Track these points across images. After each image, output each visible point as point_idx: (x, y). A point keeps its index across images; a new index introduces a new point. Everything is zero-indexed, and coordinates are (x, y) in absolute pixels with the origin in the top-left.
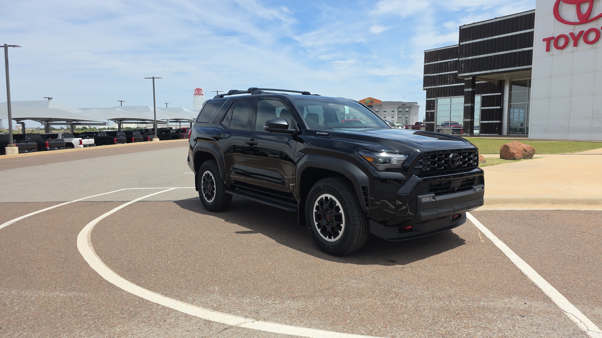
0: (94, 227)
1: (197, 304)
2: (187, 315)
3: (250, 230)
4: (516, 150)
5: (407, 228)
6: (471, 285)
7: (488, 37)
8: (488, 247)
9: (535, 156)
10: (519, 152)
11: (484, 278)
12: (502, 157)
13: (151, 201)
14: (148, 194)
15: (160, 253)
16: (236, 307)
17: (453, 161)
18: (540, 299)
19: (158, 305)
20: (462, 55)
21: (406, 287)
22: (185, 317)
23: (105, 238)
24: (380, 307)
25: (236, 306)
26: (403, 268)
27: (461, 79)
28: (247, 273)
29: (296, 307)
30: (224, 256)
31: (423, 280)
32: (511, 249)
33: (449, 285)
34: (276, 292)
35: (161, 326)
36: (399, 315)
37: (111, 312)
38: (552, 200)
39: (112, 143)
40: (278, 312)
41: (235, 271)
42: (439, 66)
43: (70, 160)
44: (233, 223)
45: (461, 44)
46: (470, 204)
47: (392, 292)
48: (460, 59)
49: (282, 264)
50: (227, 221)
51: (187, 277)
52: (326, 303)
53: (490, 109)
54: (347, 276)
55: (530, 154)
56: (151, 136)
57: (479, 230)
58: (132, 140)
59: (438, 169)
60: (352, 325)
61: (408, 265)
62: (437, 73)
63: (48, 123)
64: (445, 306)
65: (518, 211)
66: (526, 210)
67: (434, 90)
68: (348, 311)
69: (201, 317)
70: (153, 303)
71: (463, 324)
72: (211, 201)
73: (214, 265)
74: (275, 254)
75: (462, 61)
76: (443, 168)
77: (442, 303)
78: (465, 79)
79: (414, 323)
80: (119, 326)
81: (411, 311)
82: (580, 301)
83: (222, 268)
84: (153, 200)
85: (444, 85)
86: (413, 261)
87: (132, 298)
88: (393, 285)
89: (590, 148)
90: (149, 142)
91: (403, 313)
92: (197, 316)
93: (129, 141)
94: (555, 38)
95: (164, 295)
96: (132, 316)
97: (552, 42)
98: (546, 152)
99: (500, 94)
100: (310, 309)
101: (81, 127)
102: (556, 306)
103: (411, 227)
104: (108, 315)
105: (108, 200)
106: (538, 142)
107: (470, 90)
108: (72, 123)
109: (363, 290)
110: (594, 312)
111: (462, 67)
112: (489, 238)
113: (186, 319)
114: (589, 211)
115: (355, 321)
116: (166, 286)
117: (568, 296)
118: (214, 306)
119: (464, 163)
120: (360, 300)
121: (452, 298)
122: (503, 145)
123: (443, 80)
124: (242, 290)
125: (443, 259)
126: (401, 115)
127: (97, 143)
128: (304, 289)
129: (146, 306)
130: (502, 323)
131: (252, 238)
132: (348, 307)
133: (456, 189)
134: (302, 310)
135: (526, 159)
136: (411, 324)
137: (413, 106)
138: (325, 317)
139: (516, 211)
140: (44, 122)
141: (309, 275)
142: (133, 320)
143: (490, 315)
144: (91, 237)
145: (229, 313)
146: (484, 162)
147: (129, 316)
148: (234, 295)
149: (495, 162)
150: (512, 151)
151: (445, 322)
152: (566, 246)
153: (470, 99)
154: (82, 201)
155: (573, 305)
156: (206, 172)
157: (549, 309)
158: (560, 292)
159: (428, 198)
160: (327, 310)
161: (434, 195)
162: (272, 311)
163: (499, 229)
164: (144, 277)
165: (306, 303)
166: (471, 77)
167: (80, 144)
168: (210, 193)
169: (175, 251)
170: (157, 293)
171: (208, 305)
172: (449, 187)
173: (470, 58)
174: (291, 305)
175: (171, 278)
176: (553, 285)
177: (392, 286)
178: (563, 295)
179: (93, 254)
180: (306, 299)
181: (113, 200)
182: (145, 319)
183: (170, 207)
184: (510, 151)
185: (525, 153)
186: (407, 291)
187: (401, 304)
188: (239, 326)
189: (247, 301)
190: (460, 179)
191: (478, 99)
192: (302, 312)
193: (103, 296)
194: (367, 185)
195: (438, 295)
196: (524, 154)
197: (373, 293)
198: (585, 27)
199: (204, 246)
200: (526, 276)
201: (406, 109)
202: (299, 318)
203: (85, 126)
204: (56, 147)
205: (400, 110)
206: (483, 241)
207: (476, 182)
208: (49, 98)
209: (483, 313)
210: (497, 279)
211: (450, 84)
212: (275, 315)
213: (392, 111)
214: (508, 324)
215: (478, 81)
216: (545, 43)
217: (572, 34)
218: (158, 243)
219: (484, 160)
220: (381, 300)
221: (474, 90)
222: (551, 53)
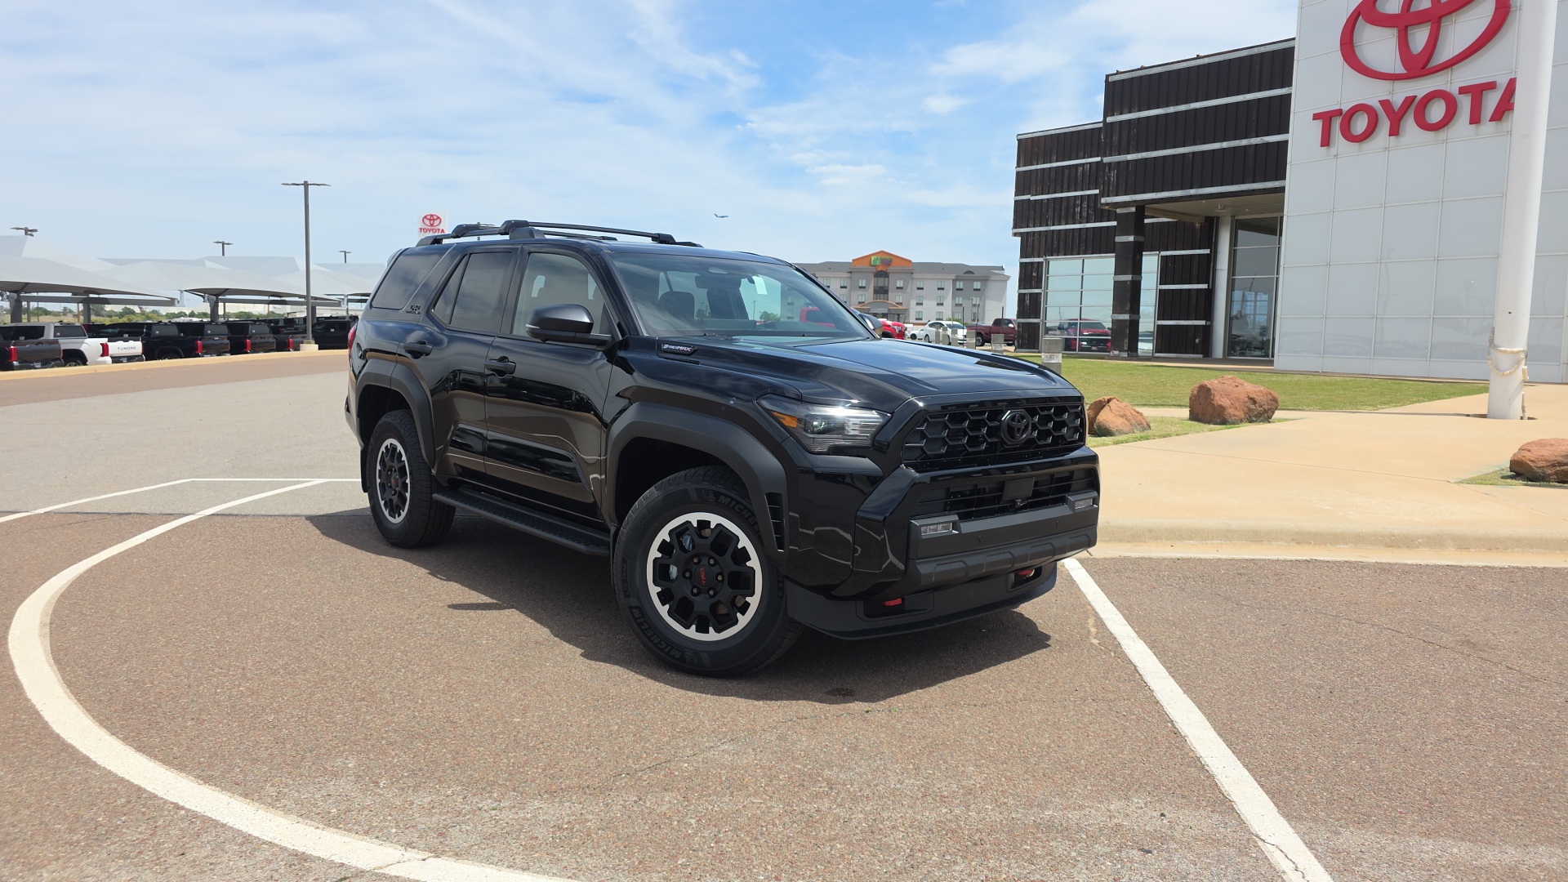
0: (71, 585)
1: (285, 806)
2: (247, 839)
3: (490, 600)
4: (1230, 400)
5: (887, 603)
6: (1033, 760)
7: (1177, 105)
8: (1104, 657)
9: (1278, 414)
10: (1237, 404)
11: (1072, 742)
12: (1195, 417)
13: (246, 516)
14: (246, 497)
15: (227, 662)
16: (389, 818)
17: (1011, 431)
18: (1204, 803)
19: (178, 807)
20: (1111, 150)
21: (860, 766)
22: (241, 844)
23: (91, 616)
24: (778, 822)
25: (390, 815)
26: (867, 712)
27: (1109, 211)
28: (447, 721)
29: (554, 818)
30: (397, 671)
31: (910, 747)
32: (1164, 663)
33: (976, 760)
34: (510, 774)
35: (166, 868)
36: (823, 844)
37: (43, 826)
38: (1297, 534)
39: (191, 353)
40: (499, 833)
41: (416, 714)
42: (1053, 174)
43: (65, 398)
44: (448, 579)
45: (1110, 119)
46: (1057, 542)
47: (820, 779)
48: (1107, 160)
49: (548, 697)
50: (433, 574)
51: (280, 731)
52: (638, 807)
53: (1181, 290)
54: (713, 732)
55: (1265, 411)
56: (298, 338)
57: (1094, 610)
58: (246, 348)
59: (970, 450)
60: (690, 871)
61: (883, 704)
62: (1048, 194)
63: (19, 296)
64: (951, 821)
65: (1206, 560)
66: (1227, 559)
67: (1040, 236)
68: (690, 832)
69: (285, 844)
70: (166, 802)
71: (986, 872)
72: (398, 520)
73: (364, 696)
74: (537, 669)
75: (1110, 164)
76: (983, 447)
77: (946, 810)
78: (1119, 211)
79: (855, 868)
80: (54, 866)
81: (858, 832)
82: (1308, 811)
83: (381, 706)
84: (253, 513)
85: (1067, 224)
86: (899, 692)
87: (114, 785)
88: (828, 759)
89: (1424, 397)
90: (292, 354)
91: (834, 839)
92: (276, 842)
93: (238, 348)
94: (1344, 112)
95: (202, 780)
96: (96, 839)
97: (1337, 123)
98: (1308, 407)
99: (1207, 251)
100: (589, 824)
101: (118, 308)
102: (1242, 822)
103: (899, 601)
104: (33, 834)
105: (132, 511)
106: (1297, 378)
107: (1131, 238)
108: (89, 297)
109: (746, 771)
110: (1337, 843)
111: (1109, 180)
112: (1113, 632)
113: (244, 849)
114: (1385, 564)
115: (700, 859)
116: (215, 753)
117: (1281, 797)
118: (329, 813)
119: (1043, 435)
120: (730, 800)
121: (975, 797)
122: (1198, 385)
123: (1064, 211)
124: (420, 770)
125: (979, 687)
126: (961, 298)
127: (151, 353)
128: (589, 767)
129: (143, 810)
130: (1087, 869)
131: (487, 622)
132: (693, 821)
133: (1019, 503)
134: (566, 826)
135: (1256, 421)
136: (849, 869)
137: (993, 278)
138: (622, 848)
139: (1200, 560)
140: (8, 293)
141: (612, 728)
142: (95, 848)
143: (1060, 847)
144: (55, 611)
145: (366, 833)
146: (1144, 429)
147: (86, 839)
148: (393, 783)
149: (1174, 429)
150: (1220, 400)
151: (939, 866)
152: (1306, 658)
153: (1130, 263)
154: (62, 511)
155: (1288, 820)
156: (388, 442)
157: (1219, 833)
158: (1262, 786)
159: (940, 526)
160: (634, 829)
161: (955, 518)
162: (485, 830)
163: (1145, 610)
164: (163, 727)
165: (582, 808)
166: (1133, 206)
167: (102, 355)
168: (395, 499)
169: (269, 656)
170: (184, 775)
171: (314, 809)
172: (1001, 496)
173: (1130, 157)
174: (541, 811)
175: (235, 732)
176: (1246, 766)
177: (826, 762)
178: (1267, 793)
179: (44, 659)
180: (585, 797)
181: (145, 510)
182: (128, 849)
183: (293, 533)
184: (1215, 402)
185: (1253, 407)
186: (860, 776)
187: (835, 814)
188: (381, 871)
189: (425, 800)
190: (1031, 477)
191: (1151, 263)
192: (565, 834)
193: (35, 780)
194: (781, 489)
195: (939, 789)
196: (1249, 409)
197: (771, 781)
198: (1420, 88)
199: (351, 644)
200: (1184, 739)
201: (975, 283)
202: (551, 850)
203: (128, 306)
204: (37, 362)
205: (960, 285)
206: (1095, 642)
207: (1075, 484)
208: (27, 231)
209: (1045, 839)
210: (1105, 746)
211: (1080, 223)
212: (488, 842)
213: (938, 289)
214: (1104, 871)
215: (1153, 217)
216: (1319, 124)
217: (1386, 104)
218: (229, 633)
219: (1145, 424)
220: (787, 801)
221: (1141, 239)
222: (1333, 150)
